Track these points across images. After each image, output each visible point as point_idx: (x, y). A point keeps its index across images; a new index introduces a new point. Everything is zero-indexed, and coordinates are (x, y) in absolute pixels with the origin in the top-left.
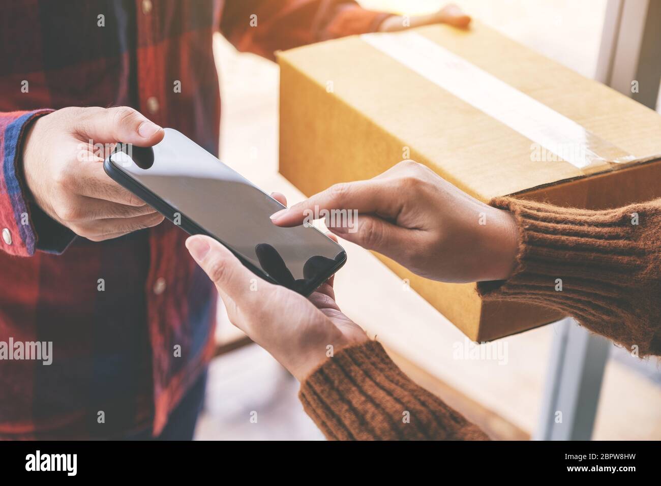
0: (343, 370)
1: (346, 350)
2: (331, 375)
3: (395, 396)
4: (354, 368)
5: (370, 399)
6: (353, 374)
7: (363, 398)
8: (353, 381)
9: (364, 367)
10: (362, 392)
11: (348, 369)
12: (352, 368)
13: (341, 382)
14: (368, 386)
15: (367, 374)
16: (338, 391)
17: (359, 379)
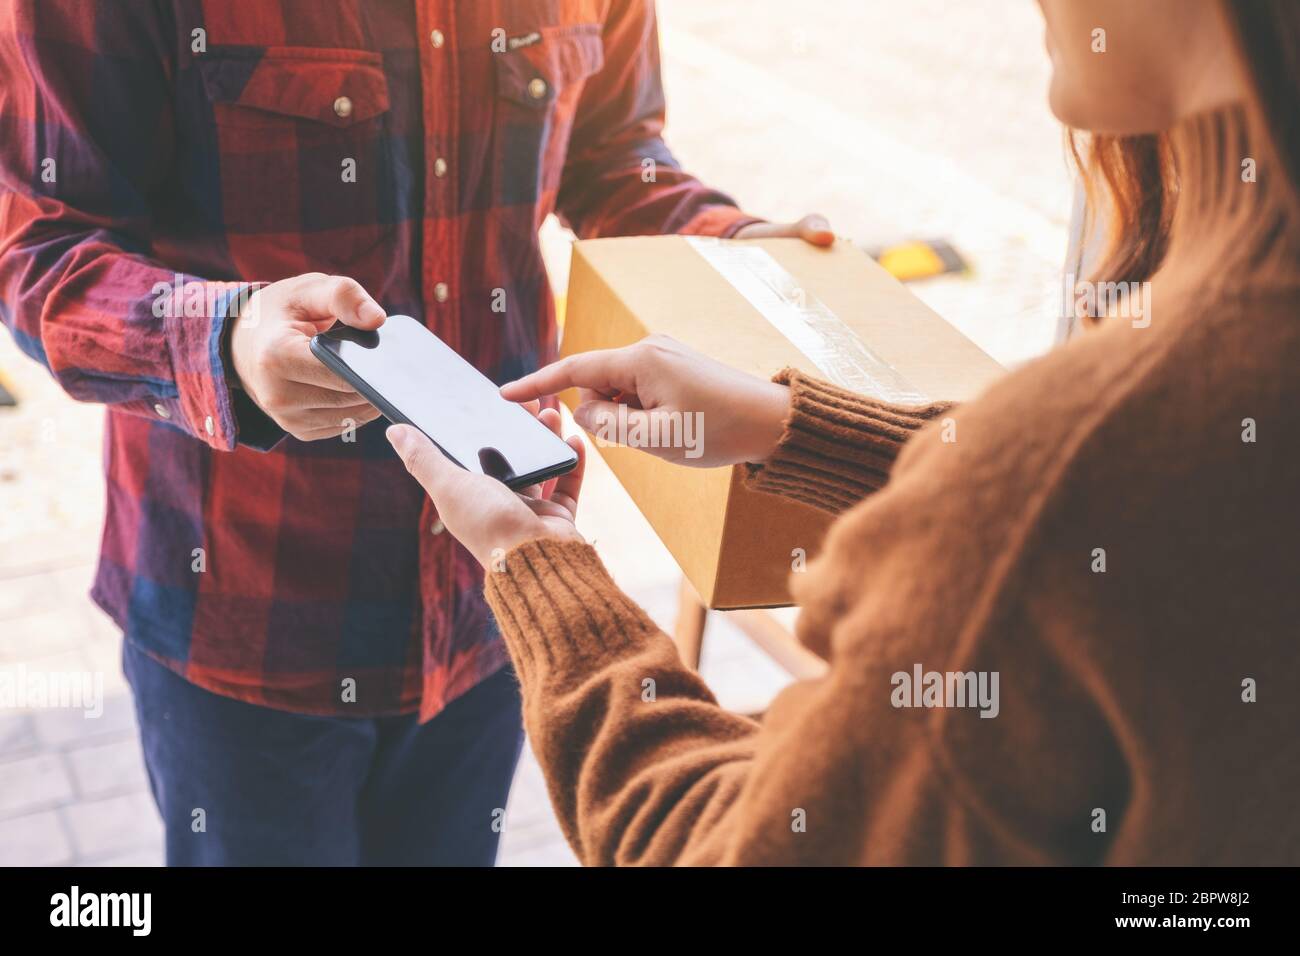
0: (527, 561)
1: (538, 543)
2: (513, 565)
3: (576, 592)
4: (542, 560)
5: (547, 594)
6: (536, 567)
7: (540, 592)
8: (535, 574)
9: (553, 561)
10: (541, 585)
11: (532, 561)
12: (538, 560)
13: (522, 573)
14: (550, 581)
15: (554, 568)
16: (516, 583)
17: (541, 572)
